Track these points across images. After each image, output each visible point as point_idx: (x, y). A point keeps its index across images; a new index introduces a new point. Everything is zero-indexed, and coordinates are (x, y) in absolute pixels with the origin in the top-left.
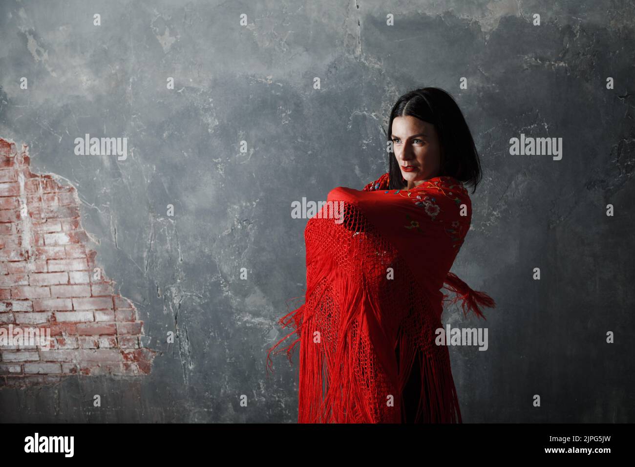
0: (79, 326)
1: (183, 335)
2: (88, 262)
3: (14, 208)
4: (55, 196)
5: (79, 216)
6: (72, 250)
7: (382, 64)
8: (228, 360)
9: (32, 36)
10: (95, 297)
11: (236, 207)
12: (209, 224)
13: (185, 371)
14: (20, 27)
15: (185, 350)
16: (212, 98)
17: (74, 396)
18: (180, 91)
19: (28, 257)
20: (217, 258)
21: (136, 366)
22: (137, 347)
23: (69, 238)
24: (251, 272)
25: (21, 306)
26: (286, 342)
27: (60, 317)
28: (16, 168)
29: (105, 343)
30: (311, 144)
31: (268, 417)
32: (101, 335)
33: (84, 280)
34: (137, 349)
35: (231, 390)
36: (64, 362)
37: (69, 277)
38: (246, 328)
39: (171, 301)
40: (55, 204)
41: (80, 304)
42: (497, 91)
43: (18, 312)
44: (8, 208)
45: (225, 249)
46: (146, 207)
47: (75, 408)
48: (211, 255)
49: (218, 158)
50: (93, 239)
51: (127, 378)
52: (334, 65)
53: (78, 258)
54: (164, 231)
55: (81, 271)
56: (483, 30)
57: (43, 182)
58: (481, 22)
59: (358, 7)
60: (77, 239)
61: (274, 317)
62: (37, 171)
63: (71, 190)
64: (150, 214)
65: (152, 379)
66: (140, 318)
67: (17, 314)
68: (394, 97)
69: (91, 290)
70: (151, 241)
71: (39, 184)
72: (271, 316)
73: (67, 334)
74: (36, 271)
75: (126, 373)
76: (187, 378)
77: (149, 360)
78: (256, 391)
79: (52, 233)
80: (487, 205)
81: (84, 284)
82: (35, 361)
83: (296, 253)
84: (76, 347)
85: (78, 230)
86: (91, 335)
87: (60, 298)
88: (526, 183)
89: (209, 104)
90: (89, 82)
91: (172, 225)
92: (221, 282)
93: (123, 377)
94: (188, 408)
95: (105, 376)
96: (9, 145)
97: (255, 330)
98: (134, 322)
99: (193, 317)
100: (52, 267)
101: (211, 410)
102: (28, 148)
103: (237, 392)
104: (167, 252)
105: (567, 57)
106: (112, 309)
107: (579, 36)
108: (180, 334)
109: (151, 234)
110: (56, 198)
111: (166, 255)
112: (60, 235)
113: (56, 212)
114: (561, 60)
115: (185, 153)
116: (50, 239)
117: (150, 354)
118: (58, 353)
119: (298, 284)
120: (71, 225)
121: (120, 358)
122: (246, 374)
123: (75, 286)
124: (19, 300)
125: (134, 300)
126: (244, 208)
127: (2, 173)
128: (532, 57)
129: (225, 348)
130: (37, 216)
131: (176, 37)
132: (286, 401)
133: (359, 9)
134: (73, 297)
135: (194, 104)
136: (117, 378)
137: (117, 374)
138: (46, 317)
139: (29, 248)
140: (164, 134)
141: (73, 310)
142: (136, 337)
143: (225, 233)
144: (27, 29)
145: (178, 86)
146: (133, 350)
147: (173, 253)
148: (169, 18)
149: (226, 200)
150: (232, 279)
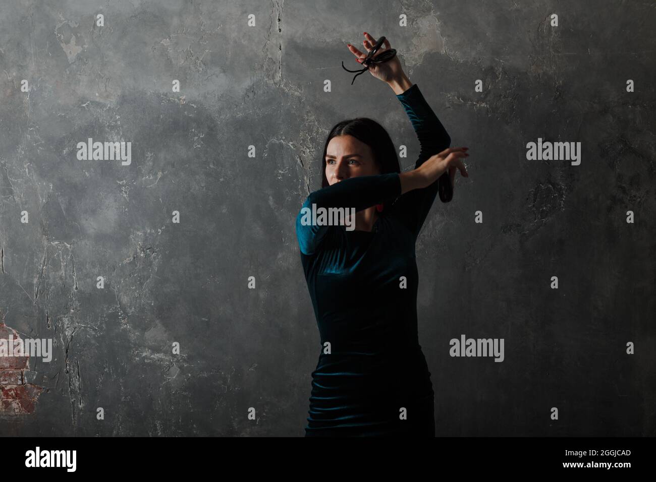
1: (74, 371)
7: (303, 92)
8: (123, 399)
11: (140, 234)
12: (109, 251)
13: (74, 410)
15: (75, 387)
16: (120, 115)
18: (84, 105)
20: (116, 288)
21: (18, 404)
22: (20, 382)
24: (153, 304)
26: (187, 380)
30: (223, 171)
34: (19, 385)
35: (124, 431)
38: (144, 364)
39: (63, 333)
45: (126, 278)
46: (39, 229)
48: (109, 284)
49: (122, 181)
51: (5, 418)
52: (252, 89)
54: (58, 256)
56: (407, 64)
58: (406, 56)
59: (280, 30)
64: (44, 237)
65: (36, 418)
68: (313, 127)
70: (44, 266)
75: (5, 411)
76: (76, 419)
77: (34, 398)
78: (152, 433)
83: (202, 286)
88: (443, 223)
89: (116, 122)
91: (67, 249)
92: (120, 314)
93: (2, 417)
97: (154, 366)
99: (86, 350)
103: (131, 434)
104: (61, 279)
105: (488, 98)
107: (502, 78)
108: (70, 369)
109: (43, 258)
111: (60, 282)
114: (482, 100)
115: (86, 173)
117: (35, 391)
119: (203, 319)
122: (142, 415)
125: (20, 331)
126: (147, 235)
128: (454, 96)
129: (120, 386)
131: (82, 47)
133: (281, 33)
135: (99, 120)
140: (64, 151)
142: (19, 371)
143: (127, 261)
145: (83, 100)
146: (15, 386)
147: (67, 280)
148: (76, 26)
149: (129, 226)
150: (131, 311)
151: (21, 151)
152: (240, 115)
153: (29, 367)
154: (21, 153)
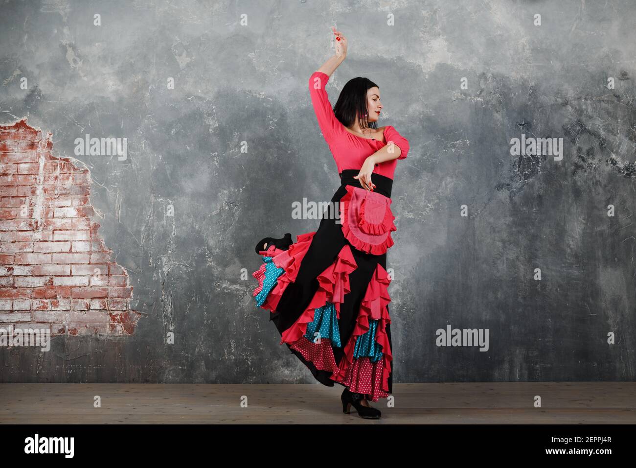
0: (74, 290)
1: (168, 300)
2: (91, 233)
3: (30, 184)
4: (70, 176)
5: (89, 194)
6: (77, 223)
8: (205, 322)
9: (71, 48)
10: (93, 264)
11: (226, 192)
12: (202, 205)
13: (165, 331)
14: (62, 41)
15: (168, 313)
16: (215, 106)
17: (58, 355)
18: (189, 99)
19: (37, 227)
20: (205, 233)
21: (121, 327)
22: (125, 309)
23: (77, 212)
24: (233, 246)
25: (22, 271)
27: (57, 282)
28: (38, 151)
29: (96, 305)
30: (291, 145)
31: (235, 374)
32: (93, 298)
33: (85, 249)
34: (124, 311)
35: (204, 349)
36: (54, 323)
37: (71, 246)
38: (224, 293)
39: (161, 269)
40: (69, 183)
41: (78, 270)
42: (433, 115)
43: (18, 276)
44: (25, 184)
45: (213, 226)
46: (149, 189)
47: (57, 367)
48: (200, 231)
49: (215, 152)
50: (98, 213)
51: (111, 338)
53: (82, 230)
54: (162, 209)
55: (84, 241)
56: (424, 71)
57: (61, 164)
58: (422, 66)
60: (84, 213)
61: (249, 284)
62: (58, 154)
63: (85, 172)
64: (152, 195)
65: (134, 339)
66: (131, 283)
67: (16, 278)
69: (90, 258)
70: (150, 217)
71: (57, 166)
72: (246, 283)
73: (62, 297)
74: (42, 240)
75: (111, 333)
77: (134, 322)
78: (227, 350)
79: (62, 207)
80: (424, 199)
81: (84, 252)
82: (26, 322)
84: (68, 308)
85: (86, 205)
86: (83, 299)
87: (60, 264)
88: (453, 183)
89: (212, 110)
90: (115, 87)
91: (169, 205)
92: (207, 254)
93: (108, 338)
94: (164, 366)
95: (91, 336)
96: (36, 132)
97: (232, 295)
98: (125, 286)
99: (178, 283)
100: (58, 236)
101: (185, 368)
102: (52, 136)
103: (210, 351)
104: (163, 227)
105: (483, 94)
106: (106, 275)
107: (491, 80)
108: (165, 298)
109: (150, 211)
110: (71, 178)
111: (161, 229)
112: (69, 209)
113: (69, 190)
114: (479, 96)
115: (188, 147)
116: (59, 213)
117: (136, 316)
118: (50, 314)
120: (81, 202)
121: (108, 319)
122: (220, 335)
123: (75, 254)
124: (21, 265)
125: (127, 268)
126: (232, 193)
127: (26, 154)
128: (459, 92)
129: (204, 312)
130: (50, 192)
131: (191, 58)
132: (253, 359)
134: (73, 264)
135: (200, 109)
136: (102, 338)
137: (102, 334)
138: (44, 281)
139: (39, 219)
140: (173, 131)
141: (71, 275)
142: (125, 299)
143: (214, 213)
144: (68, 43)
145: (188, 95)
146: (121, 312)
147: (168, 228)
148: (187, 44)
149: (218, 186)
150: (216, 251)
151: (140, 131)
152: (304, 106)
153: (132, 297)
154: (140, 133)
